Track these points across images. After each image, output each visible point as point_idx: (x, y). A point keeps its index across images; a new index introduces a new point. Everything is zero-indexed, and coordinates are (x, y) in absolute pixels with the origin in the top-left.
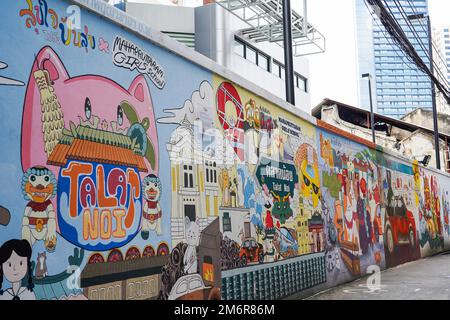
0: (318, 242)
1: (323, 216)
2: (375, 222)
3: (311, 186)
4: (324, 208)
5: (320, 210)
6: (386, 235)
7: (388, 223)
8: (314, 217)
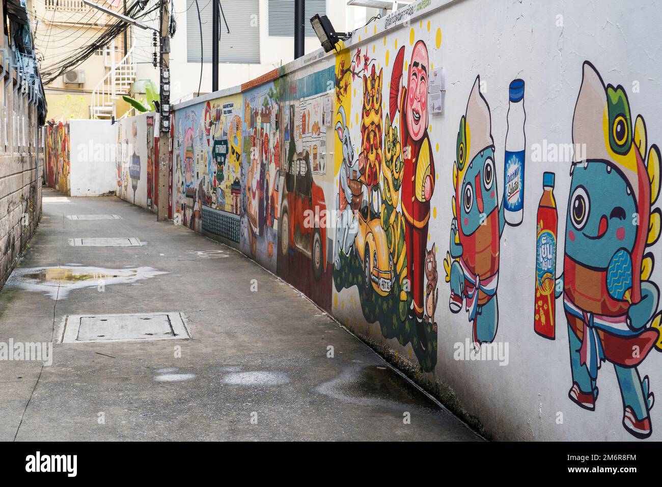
0: (236, 206)
1: (241, 183)
2: (272, 196)
3: (235, 154)
4: (242, 175)
5: (239, 176)
6: (281, 221)
7: (286, 202)
8: (235, 182)
